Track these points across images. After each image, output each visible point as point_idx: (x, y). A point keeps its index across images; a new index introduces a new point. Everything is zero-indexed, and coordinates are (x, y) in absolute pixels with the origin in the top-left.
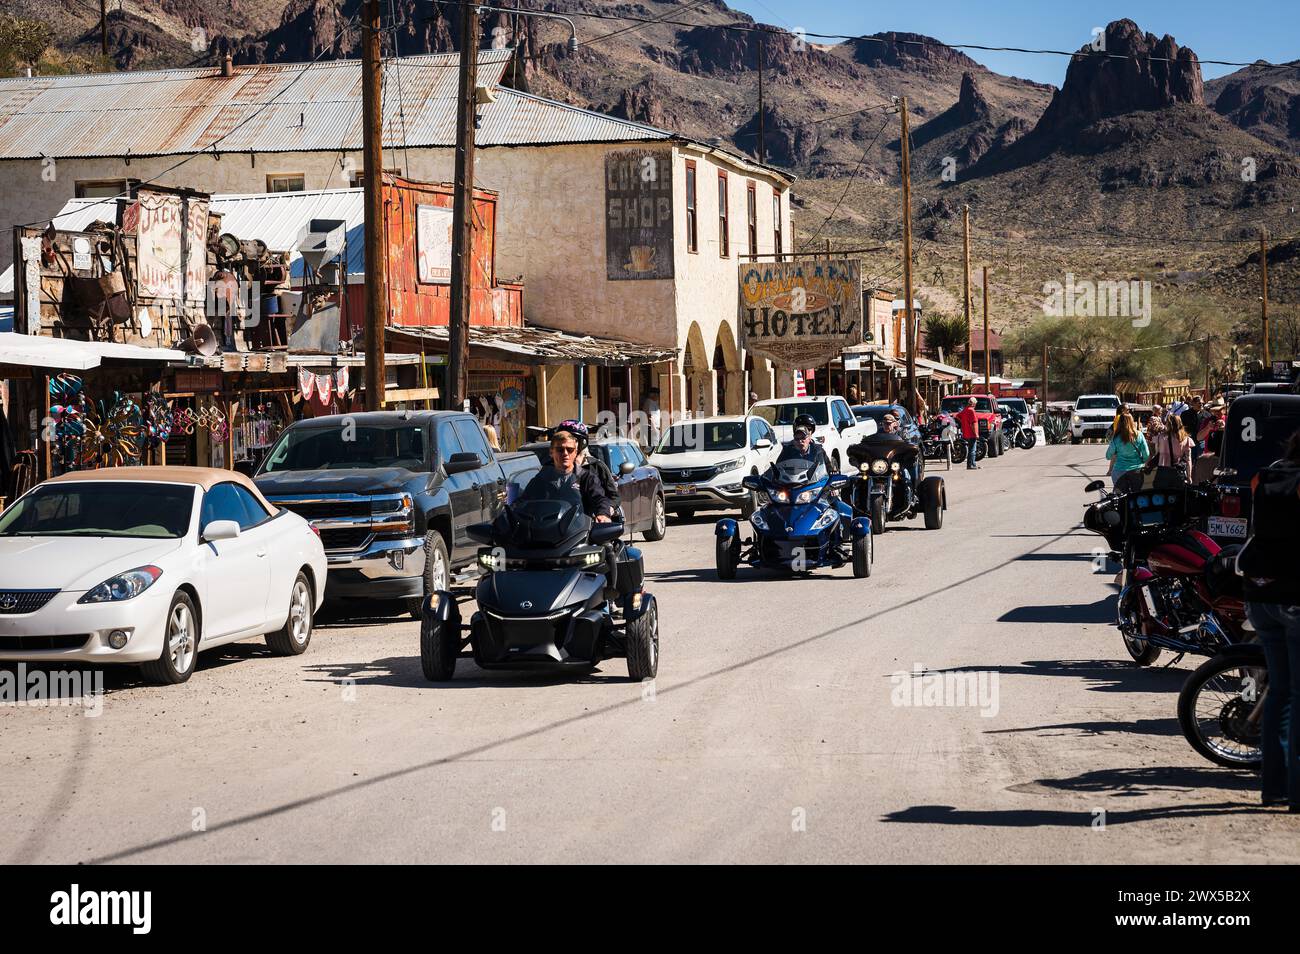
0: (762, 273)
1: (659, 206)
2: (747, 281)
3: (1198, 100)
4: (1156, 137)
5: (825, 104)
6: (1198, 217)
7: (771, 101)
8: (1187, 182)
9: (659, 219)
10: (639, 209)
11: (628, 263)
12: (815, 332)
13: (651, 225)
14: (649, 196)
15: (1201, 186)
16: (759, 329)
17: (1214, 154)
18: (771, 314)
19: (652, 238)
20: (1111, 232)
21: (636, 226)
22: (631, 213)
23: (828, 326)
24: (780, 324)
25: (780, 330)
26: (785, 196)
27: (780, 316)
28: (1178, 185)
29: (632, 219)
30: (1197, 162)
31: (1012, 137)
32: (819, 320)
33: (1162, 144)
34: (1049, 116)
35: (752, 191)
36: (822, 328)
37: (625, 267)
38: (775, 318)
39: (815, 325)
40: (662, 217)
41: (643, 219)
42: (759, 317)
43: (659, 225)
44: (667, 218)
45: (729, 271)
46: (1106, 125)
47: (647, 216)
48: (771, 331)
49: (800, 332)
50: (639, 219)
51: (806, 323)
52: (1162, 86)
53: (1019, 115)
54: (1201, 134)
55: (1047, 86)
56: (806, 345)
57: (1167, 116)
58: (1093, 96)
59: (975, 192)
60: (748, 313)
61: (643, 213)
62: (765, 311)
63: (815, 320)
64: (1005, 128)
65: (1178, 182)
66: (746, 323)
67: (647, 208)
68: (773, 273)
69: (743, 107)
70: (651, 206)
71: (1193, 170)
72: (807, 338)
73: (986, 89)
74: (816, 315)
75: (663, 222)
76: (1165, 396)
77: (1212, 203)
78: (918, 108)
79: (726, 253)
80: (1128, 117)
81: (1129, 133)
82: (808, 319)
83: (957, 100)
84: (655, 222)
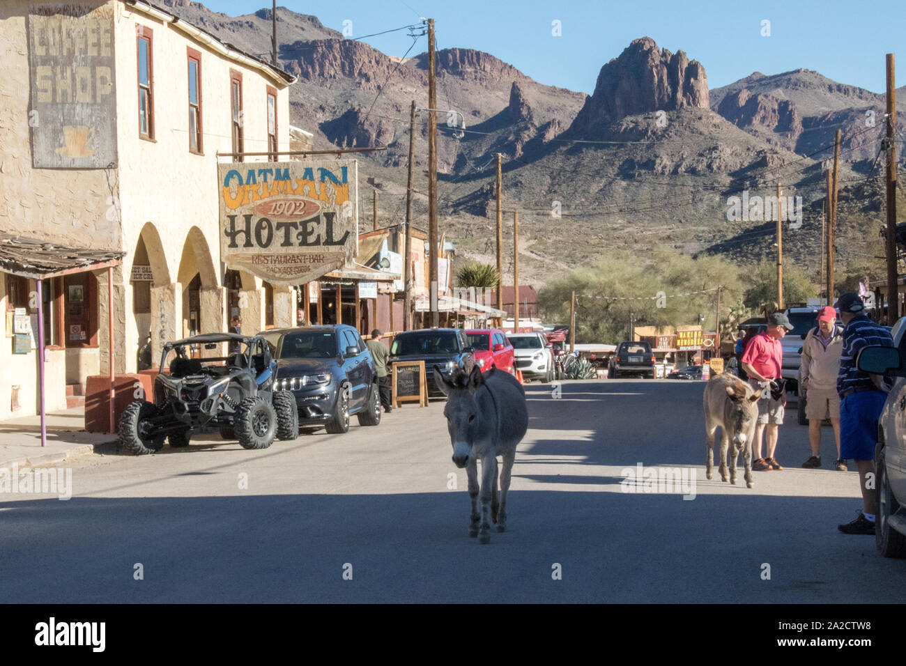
0: (244, 175)
1: (98, 76)
2: (227, 184)
3: (704, 104)
4: (668, 135)
5: (400, 106)
6: (701, 200)
7: (356, 103)
8: (692, 171)
9: (99, 94)
10: (73, 79)
11: (61, 146)
12: (304, 243)
13: (89, 99)
14: (86, 65)
15: (704, 175)
16: (240, 239)
17: (715, 148)
18: (254, 222)
19: (91, 116)
20: (630, 211)
21: (70, 100)
22: (64, 84)
23: (319, 236)
24: (265, 233)
25: (264, 241)
26: (284, 95)
27: (264, 224)
28: (686, 174)
29: (64, 93)
30: (701, 155)
31: (550, 135)
32: (309, 229)
33: (673, 141)
34: (582, 117)
35: (237, 81)
36: (312, 239)
37: (57, 151)
38: (259, 228)
39: (305, 234)
40: (104, 91)
41: (79, 92)
42: (240, 224)
43: (99, 100)
44: (108, 92)
45: (206, 170)
46: (628, 122)
47: (84, 88)
48: (254, 241)
49: (287, 243)
50: (74, 90)
51: (294, 233)
52: (675, 91)
53: (558, 117)
54: (706, 132)
55: (580, 94)
56: (294, 258)
57: (678, 117)
58: (618, 102)
59: (520, 178)
60: (228, 221)
61: (79, 86)
62: (248, 218)
63: (305, 228)
64: (545, 127)
65: (685, 172)
66: (226, 231)
67: (83, 80)
68: (256, 173)
69: (334, 108)
70: (89, 76)
71: (698, 161)
72: (295, 250)
73: (530, 96)
74: (304, 224)
75: (104, 98)
76: (679, 339)
77: (713, 188)
78: (476, 111)
79: (198, 148)
80: (645, 118)
81: (647, 131)
82: (297, 228)
83: (507, 104)
84: (94, 97)
